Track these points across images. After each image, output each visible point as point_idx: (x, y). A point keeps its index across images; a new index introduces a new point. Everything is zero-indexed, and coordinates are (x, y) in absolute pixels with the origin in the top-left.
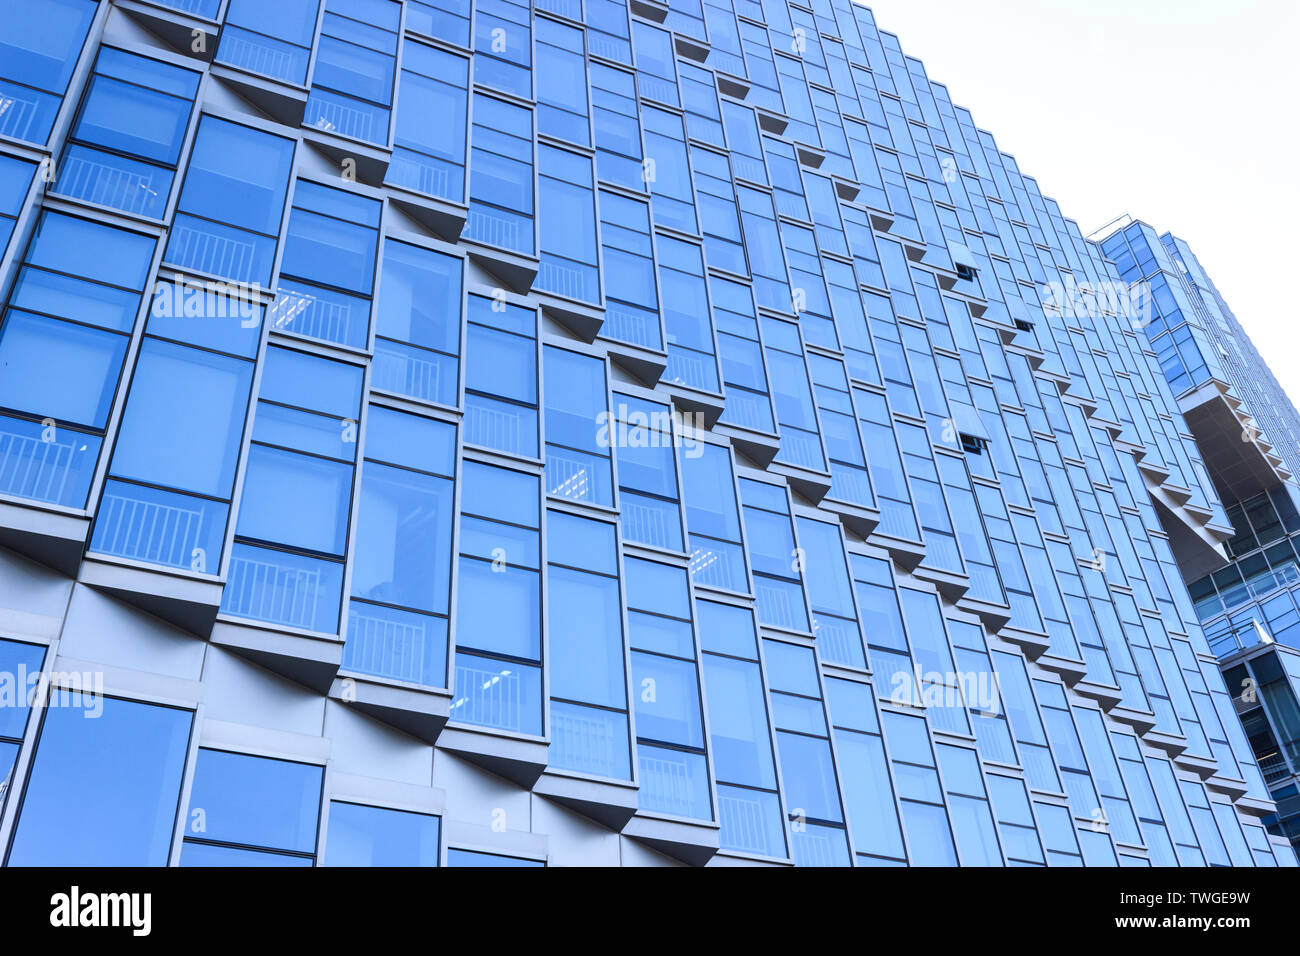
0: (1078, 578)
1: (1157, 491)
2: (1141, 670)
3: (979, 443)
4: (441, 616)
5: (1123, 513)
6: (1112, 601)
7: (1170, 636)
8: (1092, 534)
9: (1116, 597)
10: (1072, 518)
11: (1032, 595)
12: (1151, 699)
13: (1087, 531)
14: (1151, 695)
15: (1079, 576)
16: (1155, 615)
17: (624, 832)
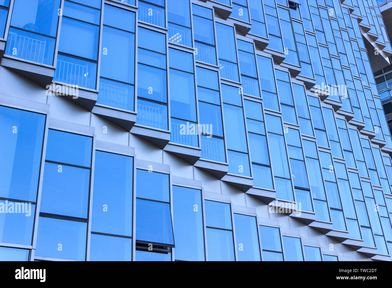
0: (330, 61)
1: (365, 35)
2: (351, 97)
4: (53, 37)
5: (350, 40)
6: (342, 71)
7: (364, 87)
8: (337, 45)
9: (344, 70)
10: (330, 39)
11: (311, 64)
12: (353, 108)
13: (336, 44)
14: (353, 107)
15: (331, 60)
16: (359, 79)
17: (130, 132)
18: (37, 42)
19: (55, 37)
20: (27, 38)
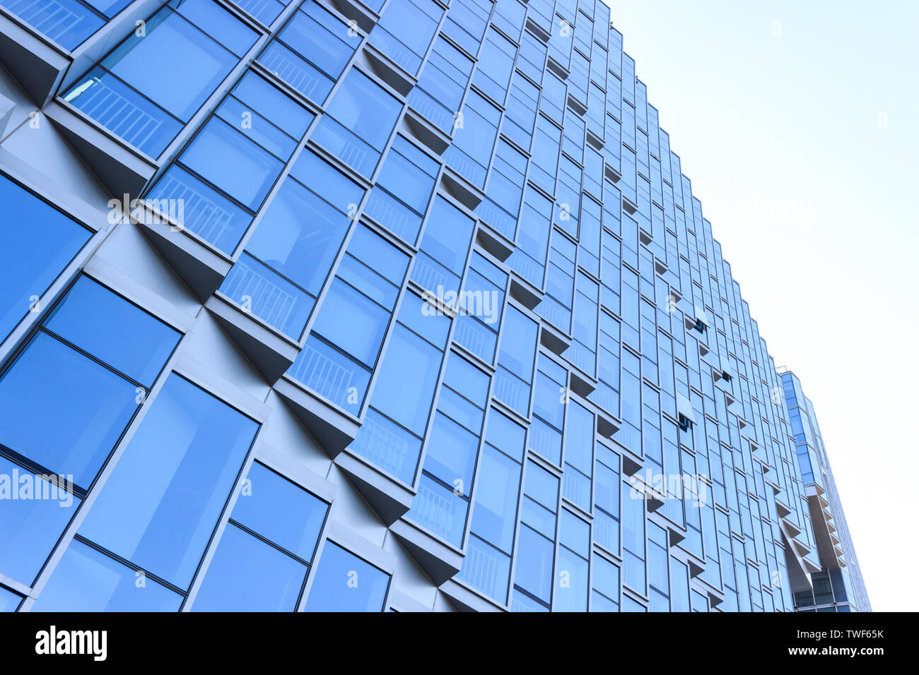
0: (729, 541)
3: (687, 423)
4: (311, 296)
5: (762, 519)
6: (746, 567)
8: (742, 520)
9: (749, 566)
11: (701, 534)
13: (740, 516)
16: (769, 592)
17: (391, 528)
18: (281, 293)
19: (317, 296)
20: (265, 279)
